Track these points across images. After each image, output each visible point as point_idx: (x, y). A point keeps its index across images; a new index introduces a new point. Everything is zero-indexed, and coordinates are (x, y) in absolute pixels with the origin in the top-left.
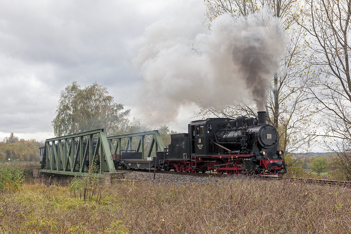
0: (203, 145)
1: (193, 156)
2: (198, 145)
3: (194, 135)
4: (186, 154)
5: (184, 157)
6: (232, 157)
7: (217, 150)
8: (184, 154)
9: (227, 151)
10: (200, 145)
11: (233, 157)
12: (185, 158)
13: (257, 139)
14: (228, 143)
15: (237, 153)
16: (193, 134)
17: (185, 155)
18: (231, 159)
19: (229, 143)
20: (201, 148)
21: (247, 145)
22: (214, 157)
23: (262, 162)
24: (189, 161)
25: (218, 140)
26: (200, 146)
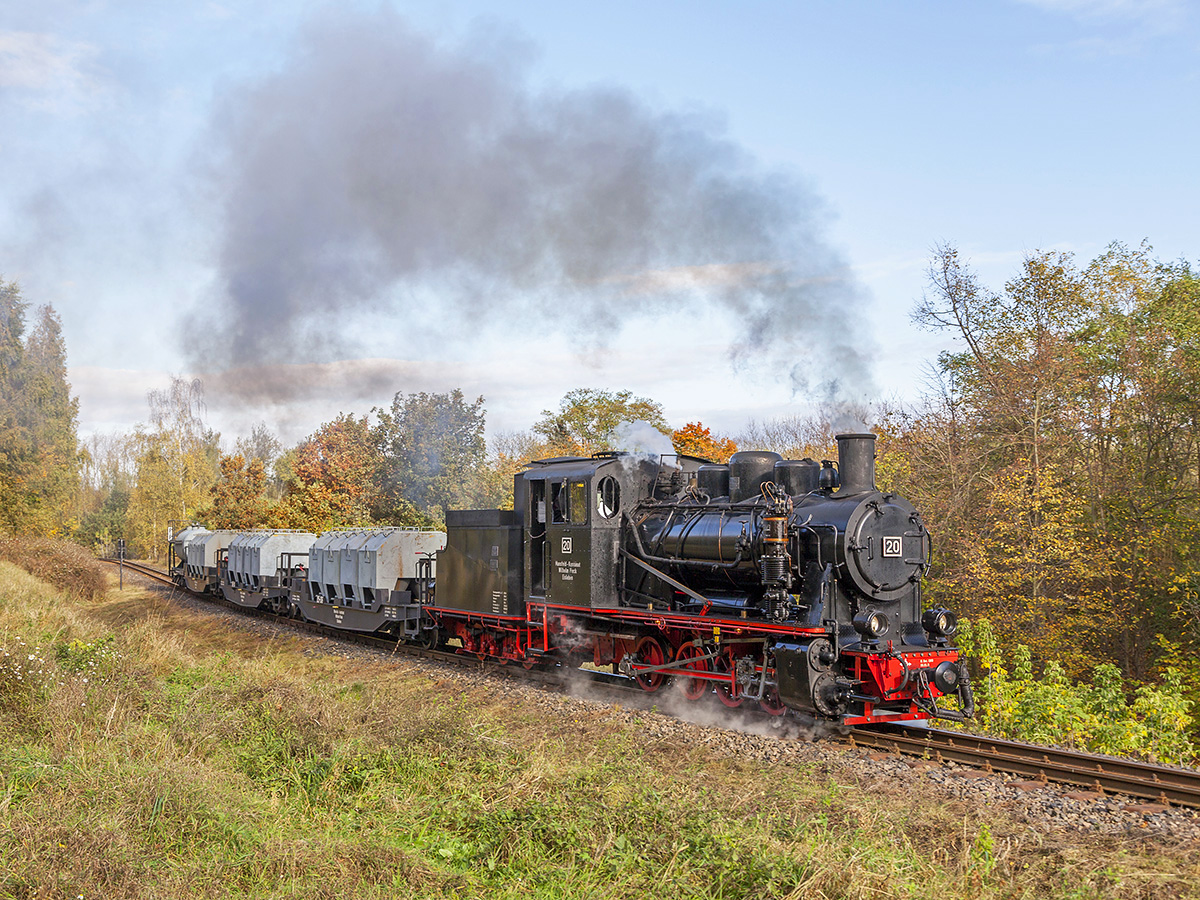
0: (578, 565)
1: (532, 607)
2: (557, 564)
3: (542, 518)
4: (502, 596)
5: (496, 607)
6: (717, 631)
7: (640, 587)
8: (497, 594)
9: (685, 598)
10: (565, 564)
11: (721, 628)
12: (501, 608)
13: (842, 558)
14: (693, 562)
15: (737, 612)
16: (535, 514)
17: (500, 600)
18: (711, 635)
19: (700, 562)
20: (570, 574)
21: (793, 582)
22: (626, 619)
23: (864, 664)
24: (514, 624)
25: (646, 546)
26: (568, 567)
